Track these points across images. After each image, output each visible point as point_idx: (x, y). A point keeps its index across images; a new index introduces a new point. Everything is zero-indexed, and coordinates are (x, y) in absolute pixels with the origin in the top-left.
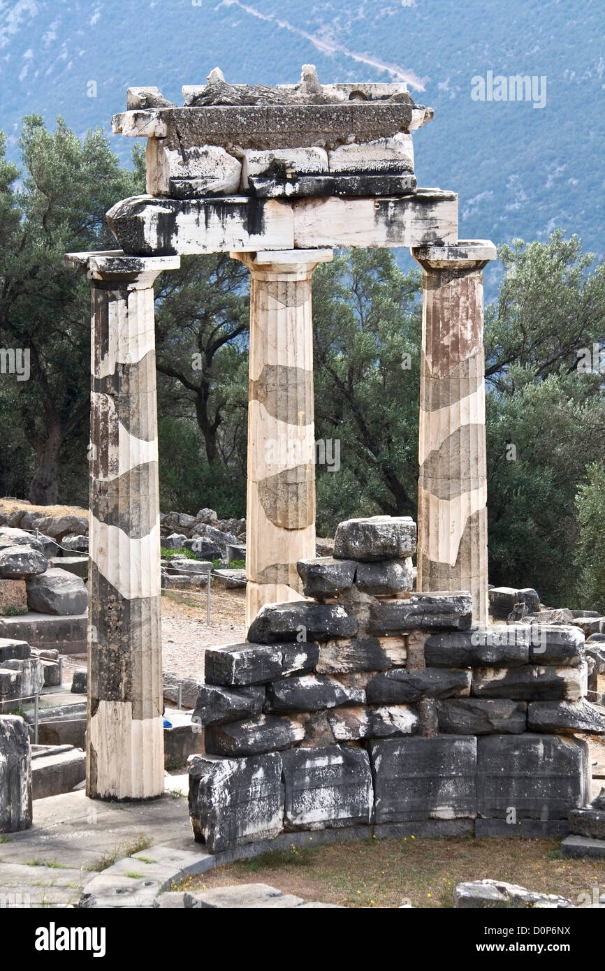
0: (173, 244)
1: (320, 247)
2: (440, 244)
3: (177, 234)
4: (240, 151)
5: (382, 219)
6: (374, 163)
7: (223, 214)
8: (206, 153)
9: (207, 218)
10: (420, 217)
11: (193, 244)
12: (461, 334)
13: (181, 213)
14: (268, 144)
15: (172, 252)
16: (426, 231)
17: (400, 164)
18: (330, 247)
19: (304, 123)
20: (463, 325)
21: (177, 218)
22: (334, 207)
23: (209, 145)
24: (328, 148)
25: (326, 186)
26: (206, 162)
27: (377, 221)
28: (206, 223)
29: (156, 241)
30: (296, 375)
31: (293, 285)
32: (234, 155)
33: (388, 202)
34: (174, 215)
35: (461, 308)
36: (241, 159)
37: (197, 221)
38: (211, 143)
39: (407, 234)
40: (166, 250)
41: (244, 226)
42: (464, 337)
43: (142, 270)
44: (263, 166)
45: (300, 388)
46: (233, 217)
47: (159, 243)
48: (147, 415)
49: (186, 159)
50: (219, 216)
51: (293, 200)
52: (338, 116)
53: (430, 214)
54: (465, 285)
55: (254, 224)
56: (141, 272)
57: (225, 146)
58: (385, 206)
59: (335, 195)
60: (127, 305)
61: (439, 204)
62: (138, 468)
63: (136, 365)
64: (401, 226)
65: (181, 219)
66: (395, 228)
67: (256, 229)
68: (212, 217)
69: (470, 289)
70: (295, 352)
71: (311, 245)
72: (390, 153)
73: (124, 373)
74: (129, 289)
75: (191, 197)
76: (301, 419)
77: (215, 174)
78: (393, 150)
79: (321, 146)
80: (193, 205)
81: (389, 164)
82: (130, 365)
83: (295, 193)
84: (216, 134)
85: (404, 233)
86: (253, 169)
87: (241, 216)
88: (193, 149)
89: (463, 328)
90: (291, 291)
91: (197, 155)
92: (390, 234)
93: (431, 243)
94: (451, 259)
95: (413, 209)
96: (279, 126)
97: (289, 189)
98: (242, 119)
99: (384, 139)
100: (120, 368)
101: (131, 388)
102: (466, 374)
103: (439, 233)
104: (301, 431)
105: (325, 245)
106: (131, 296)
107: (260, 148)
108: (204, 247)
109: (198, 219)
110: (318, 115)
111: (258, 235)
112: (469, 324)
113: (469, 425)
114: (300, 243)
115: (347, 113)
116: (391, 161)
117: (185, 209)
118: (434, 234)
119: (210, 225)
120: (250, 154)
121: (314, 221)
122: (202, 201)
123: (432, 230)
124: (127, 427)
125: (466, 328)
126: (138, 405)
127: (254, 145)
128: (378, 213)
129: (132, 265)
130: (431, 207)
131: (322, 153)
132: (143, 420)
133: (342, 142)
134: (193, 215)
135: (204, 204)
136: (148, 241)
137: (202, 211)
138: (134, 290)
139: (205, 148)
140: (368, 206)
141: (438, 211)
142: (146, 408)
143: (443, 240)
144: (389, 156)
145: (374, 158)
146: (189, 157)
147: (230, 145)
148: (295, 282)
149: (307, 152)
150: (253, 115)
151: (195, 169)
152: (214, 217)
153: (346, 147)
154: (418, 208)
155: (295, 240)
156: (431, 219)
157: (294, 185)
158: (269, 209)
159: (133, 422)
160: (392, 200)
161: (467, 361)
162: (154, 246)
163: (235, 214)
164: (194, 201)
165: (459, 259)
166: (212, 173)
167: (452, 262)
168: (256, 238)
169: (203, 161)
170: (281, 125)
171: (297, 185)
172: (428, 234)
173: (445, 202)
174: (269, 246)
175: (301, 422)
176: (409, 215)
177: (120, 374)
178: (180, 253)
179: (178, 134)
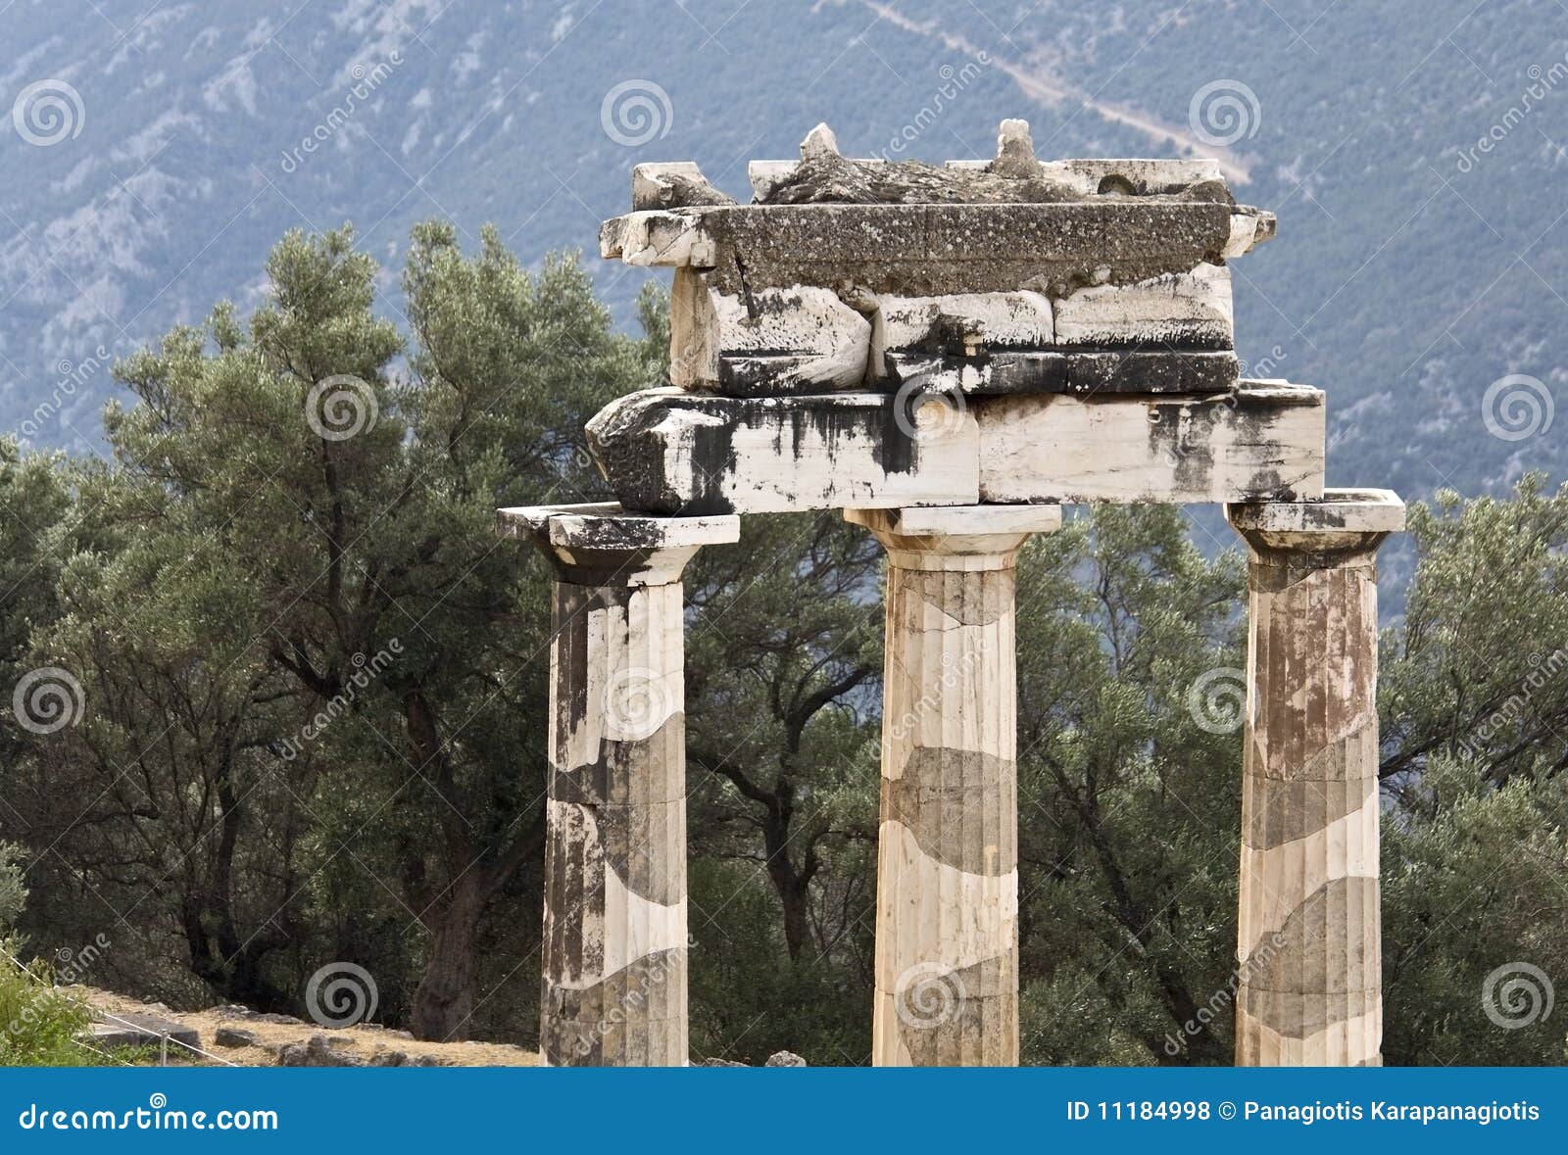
0: (726, 489)
1: (1035, 501)
2: (1286, 497)
3: (733, 471)
4: (868, 297)
5: (1164, 444)
6: (1149, 326)
7: (832, 428)
8: (797, 302)
9: (798, 436)
10: (1246, 440)
11: (768, 490)
12: (1330, 687)
13: (743, 426)
14: (927, 284)
15: (725, 508)
16: (1256, 470)
17: (1204, 329)
18: (1056, 501)
19: (1003, 240)
20: (1334, 667)
21: (735, 436)
22: (1064, 416)
23: (803, 284)
24: (1052, 295)
25: (1047, 373)
26: (796, 320)
27: (1154, 447)
28: (796, 447)
29: (689, 484)
30: (980, 768)
31: (975, 579)
32: (855, 306)
33: (1178, 408)
34: (728, 430)
35: (1329, 633)
36: (870, 314)
37: (777, 444)
38: (807, 280)
39: (1216, 474)
40: (712, 504)
41: (875, 455)
42: (1337, 693)
43: (660, 543)
44: (917, 330)
45: (988, 797)
46: (851, 435)
47: (695, 488)
48: (664, 850)
49: (754, 314)
50: (823, 433)
51: (980, 402)
52: (1074, 228)
53: (1267, 435)
54: (1338, 583)
55: (896, 453)
56: (657, 550)
57: (837, 287)
58: (1171, 415)
59: (1066, 392)
60: (626, 617)
61: (1286, 413)
62: (645, 962)
63: (644, 745)
64: (1205, 457)
65: (743, 438)
66: (1193, 463)
67: (900, 462)
68: (807, 436)
69: (1350, 592)
70: (979, 721)
71: (1014, 496)
72: (1182, 304)
73: (617, 761)
74: (631, 583)
75: (764, 392)
76: (990, 862)
77: (815, 345)
78: (1190, 301)
79: (1038, 290)
80: (768, 409)
81: (1180, 327)
82: (630, 744)
83: (982, 386)
84: (818, 262)
85: (1212, 473)
86: (897, 335)
87: (870, 434)
88: (769, 292)
89: (1333, 674)
90: (971, 589)
91: (778, 306)
92: (1181, 475)
93: (1267, 495)
94: (1311, 528)
95: (1231, 422)
96: (950, 247)
97: (971, 379)
98: (873, 232)
99: (1170, 276)
100: (610, 751)
101: (633, 793)
102: (1341, 772)
103: (1286, 474)
104: (990, 888)
105: (1044, 496)
106: (635, 599)
107: (909, 293)
108: (791, 497)
109: (778, 438)
110: (1033, 225)
111: (903, 475)
112: (1347, 665)
113: (1344, 879)
114: (993, 491)
115: (1093, 220)
116: (1185, 321)
117: (752, 417)
118: (1275, 476)
119: (803, 452)
120: (890, 304)
121: (1022, 445)
122: (787, 401)
123: (1271, 468)
124: (623, 875)
125: (1340, 674)
126: (646, 829)
127: (894, 285)
128: (1156, 431)
129: (637, 534)
130: (1269, 420)
131: (1040, 303)
132: (656, 862)
133: (1082, 281)
134: (767, 431)
135: (791, 407)
136: (672, 484)
137: (788, 423)
138: (643, 586)
139: (796, 290)
140: (1136, 416)
141: (1284, 427)
142: (664, 835)
143: (1292, 488)
144: (1181, 310)
145: (1149, 315)
146: (762, 310)
147: (848, 285)
148: (981, 574)
149: (1009, 301)
150: (896, 222)
151: (773, 332)
152: (812, 436)
153: (1090, 292)
154: (1240, 420)
155: (981, 486)
156: (1270, 444)
157: (980, 369)
159: (635, 865)
160: (1187, 403)
161: (1342, 744)
162: (685, 494)
163: (855, 429)
164: (770, 402)
165: (1328, 529)
166: (809, 343)
167: (1312, 535)
168: (899, 479)
169: (791, 317)
170: (955, 245)
171: (987, 370)
172: (1261, 476)
173: (1298, 409)
174: (925, 496)
175: (990, 869)
176: (1221, 434)
177: (611, 763)
178: (740, 509)
179: (739, 260)
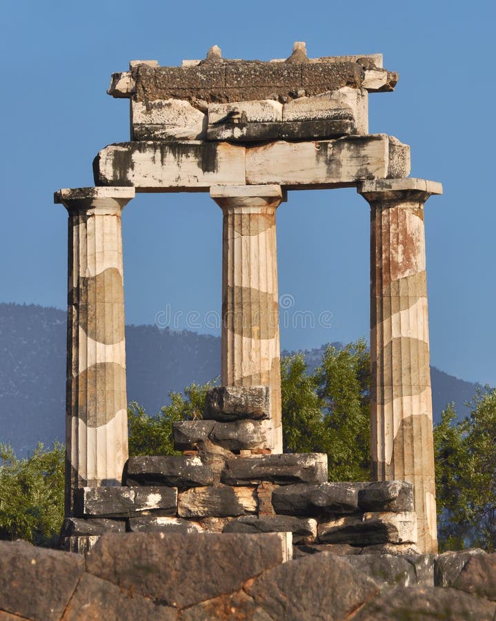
0: (130, 177)
1: (269, 183)
2: (371, 178)
3: (133, 169)
4: (204, 103)
5: (322, 159)
6: (320, 112)
7: (179, 153)
8: (169, 105)
9: (163, 156)
10: (355, 156)
11: (149, 178)
12: (392, 257)
13: (137, 152)
14: (227, 98)
15: (129, 184)
16: (359, 168)
17: (343, 113)
18: (278, 184)
19: (258, 79)
20: (394, 249)
21: (133, 155)
22: (280, 149)
23: (174, 98)
25: (270, 130)
26: (169, 112)
27: (318, 160)
28: (162, 161)
29: (111, 174)
30: (250, 294)
31: (247, 217)
32: (198, 107)
33: (327, 143)
34: (130, 153)
35: (391, 235)
36: (205, 111)
37: (153, 159)
38: (175, 97)
39: (343, 170)
40: (122, 182)
41: (198, 165)
42: (395, 260)
43: (95, 196)
44: (223, 115)
45: (254, 307)
46: (187, 156)
47: (115, 175)
48: (104, 322)
49: (148, 109)
50: (175, 156)
51: (248, 143)
52: (289, 73)
53: (363, 153)
54: (396, 214)
55: (208, 163)
56: (94, 198)
57: (190, 99)
58: (325, 146)
59: (283, 139)
60: (86, 227)
61: (370, 143)
62: (95, 366)
63: (94, 279)
64: (339, 164)
65: (137, 156)
66: (334, 166)
67: (210, 167)
68: (167, 156)
69: (401, 218)
70: (250, 274)
71: (260, 182)
72: (334, 103)
73: (84, 285)
74: (88, 213)
75: (148, 139)
76: (256, 333)
77: (177, 123)
78: (337, 101)
79: (275, 99)
80: (149, 146)
81: (334, 112)
82: (89, 278)
83: (242, 136)
84: (178, 89)
85: (341, 170)
86: (214, 118)
87: (196, 156)
88: (157, 101)
89: (393, 252)
90: (245, 221)
91: (160, 106)
92: (329, 171)
93: (364, 178)
94: (379, 190)
95: (349, 149)
96: (236, 82)
97: (238, 133)
98: (203, 77)
99: (329, 92)
100: (81, 281)
101: (89, 298)
102: (398, 292)
103: (371, 169)
104: (256, 344)
105: (273, 181)
106: (89, 221)
107: (220, 102)
108: (160, 181)
109: (154, 157)
110: (271, 73)
111: (211, 173)
112: (400, 248)
113: (400, 338)
114: (251, 179)
115: (297, 70)
116: (335, 110)
117: (141, 148)
118: (366, 170)
119: (165, 163)
120: (212, 106)
121: (263, 161)
122: (159, 143)
123: (365, 166)
124: (86, 331)
125: (397, 252)
126: (95, 312)
127: (213, 98)
128: (319, 153)
129: (87, 192)
130: (363, 147)
131: (277, 105)
132: (99, 325)
133: (294, 96)
134: (149, 154)
135: (160, 145)
136: (103, 173)
137: (158, 151)
138: (93, 215)
139: (171, 100)
140: (310, 148)
141: (370, 149)
142: (104, 315)
143: (373, 174)
144: (333, 105)
145: (320, 108)
146: (152, 108)
147: (194, 99)
148: (250, 214)
149: (261, 104)
150: (212, 73)
151: (157, 117)
152: (170, 157)
153: (297, 100)
154: (352, 147)
155: (246, 178)
156: (364, 157)
157: (241, 129)
158: (222, 151)
159: (90, 327)
160: (331, 141)
161: (398, 281)
162: (109, 177)
163: (189, 154)
164: (150, 142)
165: (385, 190)
166: (174, 122)
167: (379, 193)
168: (210, 175)
169: (165, 111)
170: (238, 81)
171: (245, 130)
172: (361, 170)
173: (375, 142)
174: (221, 182)
175: (256, 336)
176: (345, 154)
177: (81, 286)
178: (137, 185)
179: (143, 88)
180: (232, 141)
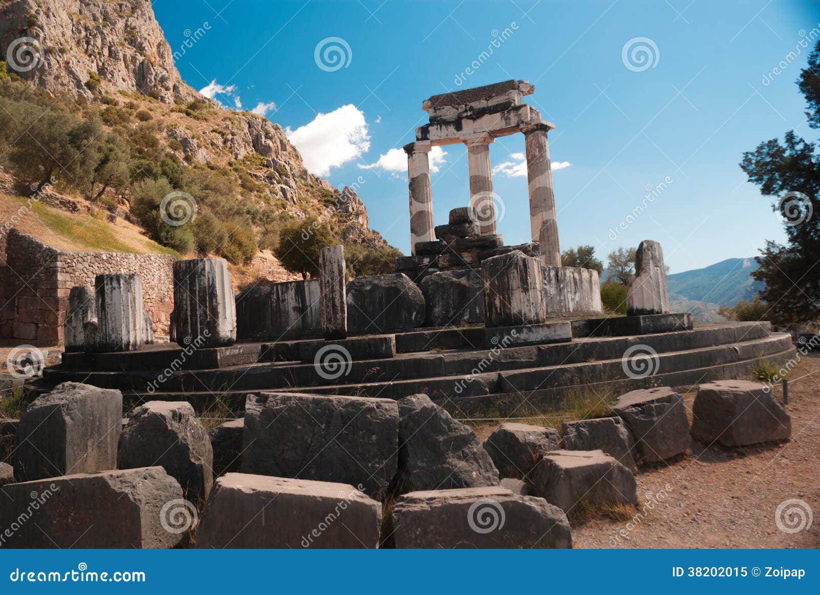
0: (428, 136)
1: (483, 132)
2: (523, 122)
3: (429, 133)
4: (457, 106)
6: (502, 101)
7: (447, 125)
8: (443, 108)
9: (441, 127)
10: (516, 115)
11: (436, 136)
14: (466, 103)
15: (428, 139)
16: (518, 119)
17: (510, 100)
18: (487, 131)
21: (429, 128)
22: (487, 117)
24: (487, 100)
25: (482, 111)
27: (501, 119)
28: (440, 129)
32: (454, 108)
36: (457, 108)
37: (437, 129)
38: (446, 105)
39: (512, 121)
40: (425, 139)
41: (455, 129)
44: (464, 109)
46: (450, 126)
47: (422, 137)
49: (435, 110)
51: (472, 117)
52: (488, 88)
53: (519, 113)
54: (535, 136)
55: (459, 127)
57: (450, 106)
58: (504, 113)
59: (487, 114)
60: (413, 158)
61: (522, 108)
63: (416, 178)
64: (510, 119)
66: (508, 121)
69: (537, 137)
71: (480, 132)
73: (412, 181)
75: (435, 121)
77: (447, 114)
79: (485, 100)
80: (436, 124)
81: (507, 100)
83: (472, 114)
86: (460, 110)
87: (454, 125)
89: (535, 152)
90: (475, 149)
91: (440, 109)
92: (506, 123)
94: (527, 126)
95: (513, 113)
96: (468, 95)
97: (469, 114)
98: (455, 95)
99: (505, 93)
102: (538, 168)
103: (523, 119)
105: (485, 131)
108: (440, 137)
110: (481, 89)
112: (537, 149)
113: (540, 187)
114: (476, 131)
115: (491, 86)
117: (432, 125)
119: (442, 130)
120: (460, 106)
121: (480, 124)
123: (520, 118)
127: (462, 104)
128: (502, 117)
131: (485, 102)
134: (435, 127)
135: (440, 123)
137: (439, 126)
138: (415, 153)
141: (522, 111)
144: (507, 97)
145: (502, 99)
147: (453, 105)
148: (477, 146)
149: (479, 102)
151: (440, 113)
152: (444, 127)
153: (492, 98)
155: (474, 131)
157: (471, 112)
158: (464, 122)
159: (415, 197)
160: (506, 111)
161: (538, 163)
162: (420, 138)
165: (529, 126)
168: (460, 132)
169: (442, 110)
176: (512, 115)
178: (431, 139)
179: (433, 103)
180: (468, 117)
